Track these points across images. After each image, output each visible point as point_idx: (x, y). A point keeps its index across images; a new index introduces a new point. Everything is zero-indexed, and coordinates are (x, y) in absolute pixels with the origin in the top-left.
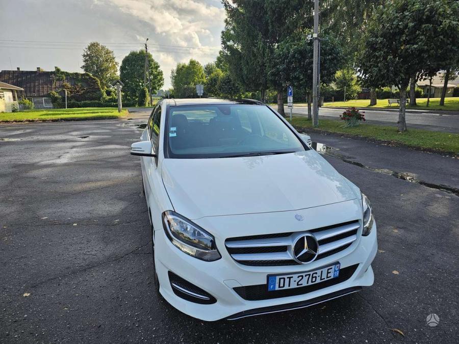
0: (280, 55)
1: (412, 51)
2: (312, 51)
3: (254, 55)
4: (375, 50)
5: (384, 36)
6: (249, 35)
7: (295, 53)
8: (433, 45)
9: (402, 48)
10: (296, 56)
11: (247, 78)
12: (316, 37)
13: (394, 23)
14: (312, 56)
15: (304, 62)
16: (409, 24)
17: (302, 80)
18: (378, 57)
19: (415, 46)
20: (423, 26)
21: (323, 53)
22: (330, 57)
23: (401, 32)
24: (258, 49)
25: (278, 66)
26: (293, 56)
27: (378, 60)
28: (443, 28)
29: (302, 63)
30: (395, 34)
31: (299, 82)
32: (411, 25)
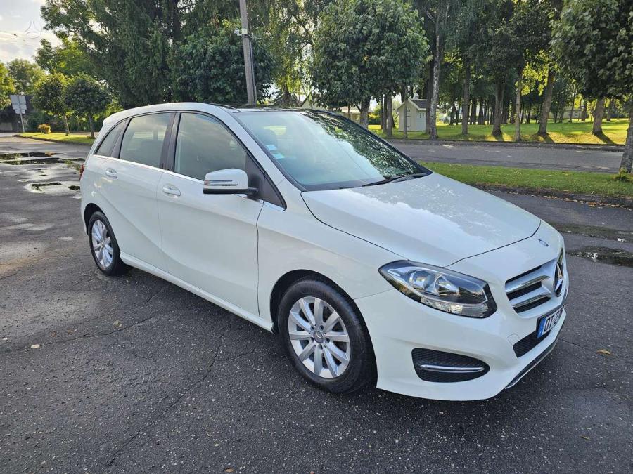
0: (191, 54)
1: (378, 63)
2: (241, 53)
3: (146, 51)
4: (335, 58)
5: (346, 41)
6: (132, 18)
7: (215, 53)
8: (398, 59)
9: (365, 59)
10: (217, 58)
11: (135, 86)
12: (246, 33)
13: (357, 26)
14: (241, 60)
15: (229, 67)
16: (373, 30)
17: (228, 93)
18: (338, 68)
19: (383, 58)
20: (388, 34)
21: (257, 58)
22: (262, 63)
23: (365, 39)
24: (155, 42)
25: (191, 71)
26: (213, 58)
27: (340, 72)
28: (407, 39)
29: (227, 69)
30: (358, 41)
31: (224, 95)
32: (376, 31)
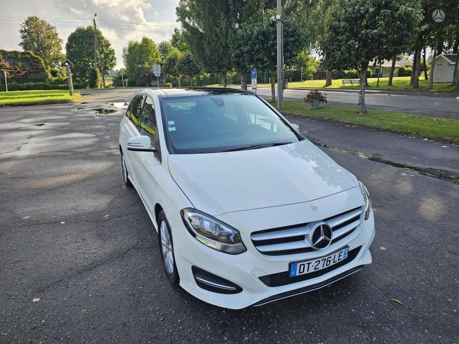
0: (243, 36)
1: (372, 36)
2: (275, 32)
3: (217, 36)
4: (337, 33)
5: (346, 20)
6: (210, 14)
7: (258, 34)
8: (391, 31)
9: (363, 32)
10: (260, 37)
11: (210, 59)
12: (279, 18)
13: (356, 7)
14: (275, 38)
15: (267, 43)
16: (369, 9)
17: (266, 62)
18: (340, 41)
19: (375, 31)
20: (382, 11)
21: (286, 35)
22: (292, 39)
23: (362, 17)
24: (221, 30)
25: (242, 48)
26: (257, 38)
27: (341, 44)
28: (400, 14)
29: (266, 45)
30: (356, 19)
31: (262, 64)
32: (371, 10)
